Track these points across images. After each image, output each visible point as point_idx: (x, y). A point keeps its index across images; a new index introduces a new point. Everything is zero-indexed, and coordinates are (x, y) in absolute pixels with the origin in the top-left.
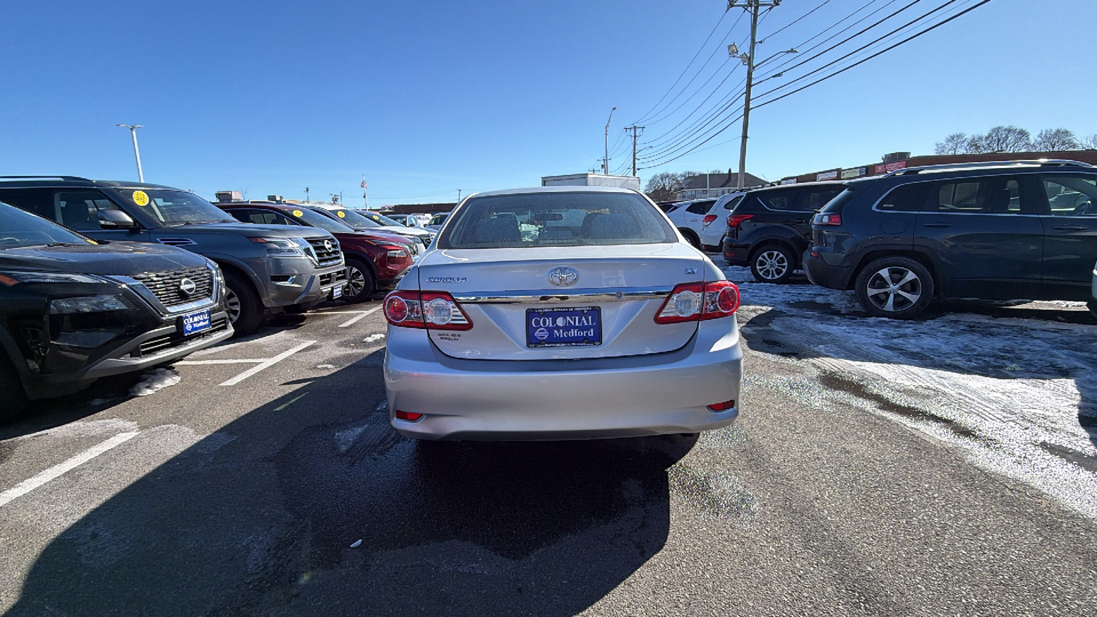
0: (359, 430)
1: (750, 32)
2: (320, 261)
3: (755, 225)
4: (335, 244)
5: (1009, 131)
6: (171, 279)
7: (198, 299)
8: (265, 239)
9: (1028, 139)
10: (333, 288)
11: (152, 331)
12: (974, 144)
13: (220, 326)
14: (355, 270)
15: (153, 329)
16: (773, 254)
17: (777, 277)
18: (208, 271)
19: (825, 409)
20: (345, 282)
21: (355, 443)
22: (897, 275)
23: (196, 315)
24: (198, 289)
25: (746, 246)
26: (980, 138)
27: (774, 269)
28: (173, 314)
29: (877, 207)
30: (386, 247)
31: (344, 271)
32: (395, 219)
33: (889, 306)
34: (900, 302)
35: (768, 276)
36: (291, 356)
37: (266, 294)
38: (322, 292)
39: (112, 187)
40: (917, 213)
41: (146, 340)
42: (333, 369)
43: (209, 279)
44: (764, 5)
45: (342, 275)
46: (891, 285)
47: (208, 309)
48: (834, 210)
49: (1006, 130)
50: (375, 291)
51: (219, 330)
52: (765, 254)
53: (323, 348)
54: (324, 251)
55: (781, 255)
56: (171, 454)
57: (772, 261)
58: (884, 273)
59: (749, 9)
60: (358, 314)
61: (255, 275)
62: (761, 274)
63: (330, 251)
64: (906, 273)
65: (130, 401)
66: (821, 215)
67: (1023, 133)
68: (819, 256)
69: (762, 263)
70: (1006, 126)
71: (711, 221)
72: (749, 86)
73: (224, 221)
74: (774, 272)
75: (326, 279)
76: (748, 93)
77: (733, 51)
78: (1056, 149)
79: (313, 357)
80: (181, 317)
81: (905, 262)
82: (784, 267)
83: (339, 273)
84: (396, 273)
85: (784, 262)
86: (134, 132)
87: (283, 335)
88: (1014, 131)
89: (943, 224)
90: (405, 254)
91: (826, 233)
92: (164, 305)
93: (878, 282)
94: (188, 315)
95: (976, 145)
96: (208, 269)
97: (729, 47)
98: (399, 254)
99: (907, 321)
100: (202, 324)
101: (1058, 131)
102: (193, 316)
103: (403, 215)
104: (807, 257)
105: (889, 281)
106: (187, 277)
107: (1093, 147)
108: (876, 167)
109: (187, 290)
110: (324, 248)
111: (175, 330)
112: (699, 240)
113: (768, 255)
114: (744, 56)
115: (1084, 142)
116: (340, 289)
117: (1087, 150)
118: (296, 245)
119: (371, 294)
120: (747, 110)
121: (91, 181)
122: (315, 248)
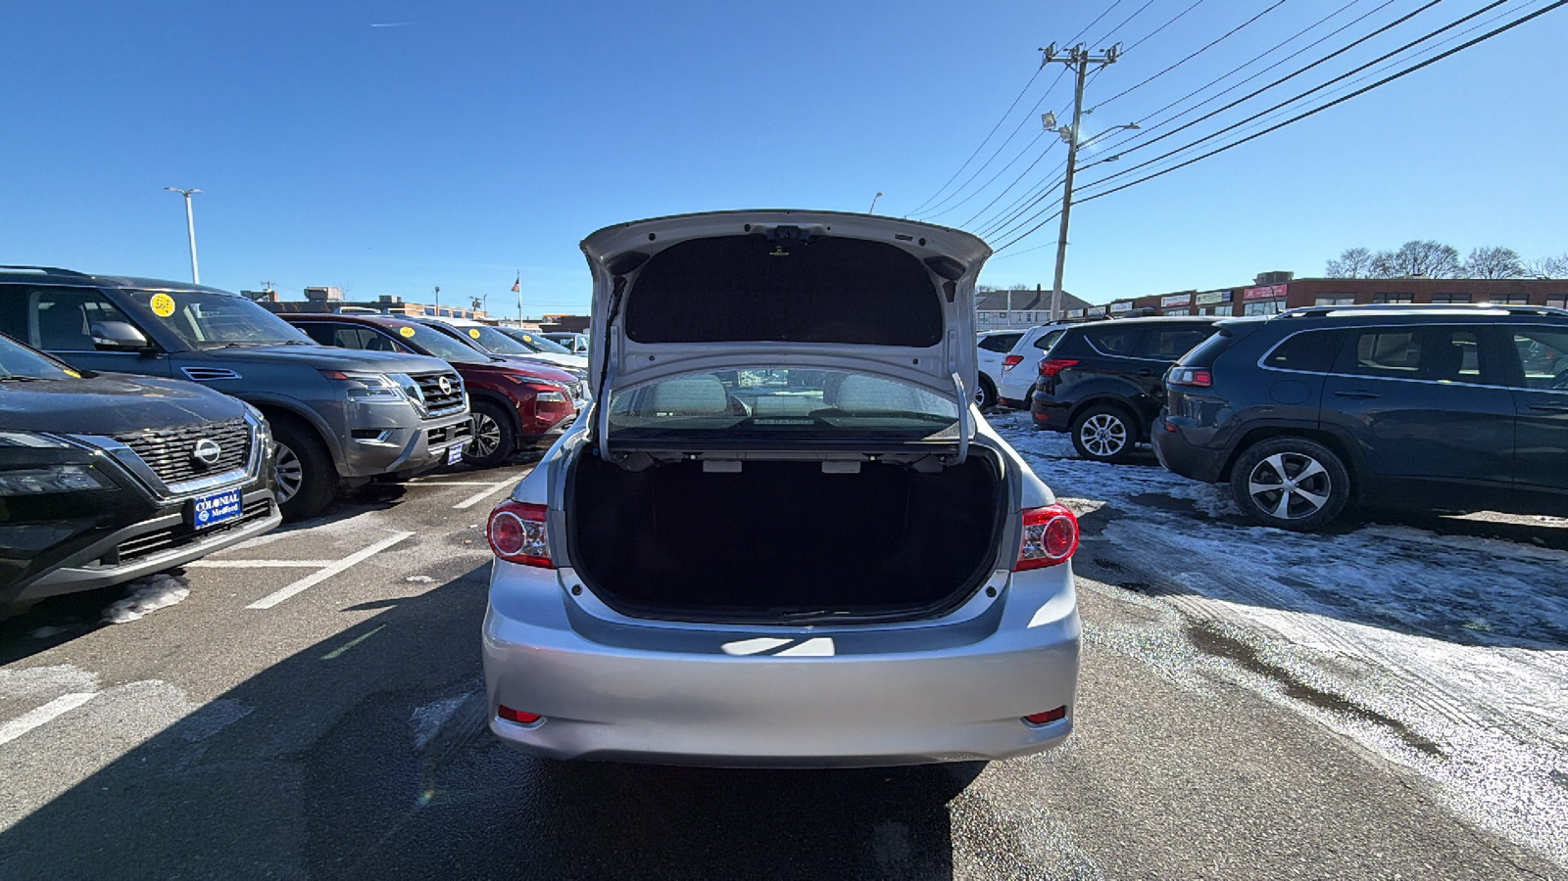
0: (453, 704)
1: (1074, 98)
2: (430, 408)
3: (1080, 376)
4: (456, 381)
5: (1429, 247)
6: (180, 440)
7: (223, 470)
8: (346, 374)
9: (1455, 260)
10: (448, 450)
11: (141, 524)
12: (1380, 263)
13: (259, 511)
14: (487, 419)
15: (142, 521)
16: (1105, 419)
17: (1110, 453)
18: (245, 426)
19: (1199, 691)
20: (468, 440)
21: (443, 729)
22: (1295, 466)
23: (218, 497)
24: (224, 456)
25: (1067, 405)
26: (1390, 256)
27: (1106, 442)
28: (178, 495)
29: (1266, 363)
30: (534, 386)
31: (468, 423)
32: (557, 340)
33: (1282, 509)
34: (1298, 505)
35: (1097, 451)
36: (370, 558)
37: (342, 457)
38: (431, 456)
39: (120, 288)
40: (1325, 374)
41: (129, 537)
42: (431, 584)
43: (245, 439)
44: (1094, 61)
45: (465, 429)
46: (1285, 480)
47: (239, 486)
48: (1202, 363)
49: (1424, 247)
50: (516, 451)
51: (256, 517)
52: (1094, 419)
53: (422, 546)
54: (437, 393)
55: (1117, 422)
56: (136, 741)
57: (1105, 429)
58: (1275, 461)
59: (1073, 65)
60: (486, 487)
61: (326, 427)
62: (1087, 447)
63: (448, 394)
64: (1307, 462)
65: (98, 632)
66: (1181, 369)
67: (1448, 251)
68: (1176, 429)
69: (1089, 432)
70: (1425, 241)
71: (1015, 365)
72: (1071, 171)
73: (290, 343)
74: (1107, 446)
75: (439, 436)
76: (1069, 181)
77: (1048, 122)
78: (1494, 276)
79: (404, 563)
80: (192, 500)
81: (1306, 447)
82: (1121, 439)
83: (459, 425)
84: (549, 425)
85: (1121, 432)
86: (189, 200)
87: (365, 520)
88: (1437, 248)
89: (1363, 393)
90: (562, 396)
91: (1188, 398)
92: (164, 482)
93: (1265, 474)
94: (203, 496)
95: (1384, 265)
96: (245, 423)
97: (1044, 117)
98: (555, 397)
99: (1309, 535)
100: (225, 510)
101: (1498, 251)
102: (212, 499)
103: (569, 333)
104: (1158, 430)
105: (1282, 473)
106: (207, 437)
107: (1547, 276)
108: (1246, 291)
109: (205, 457)
110: (438, 388)
111: (181, 521)
112: (996, 391)
113: (1098, 420)
114: (1065, 130)
115: (1534, 266)
116: (460, 450)
117: (1539, 278)
118: (394, 384)
119: (511, 454)
120: (1067, 204)
121: (89, 277)
122: (424, 389)
